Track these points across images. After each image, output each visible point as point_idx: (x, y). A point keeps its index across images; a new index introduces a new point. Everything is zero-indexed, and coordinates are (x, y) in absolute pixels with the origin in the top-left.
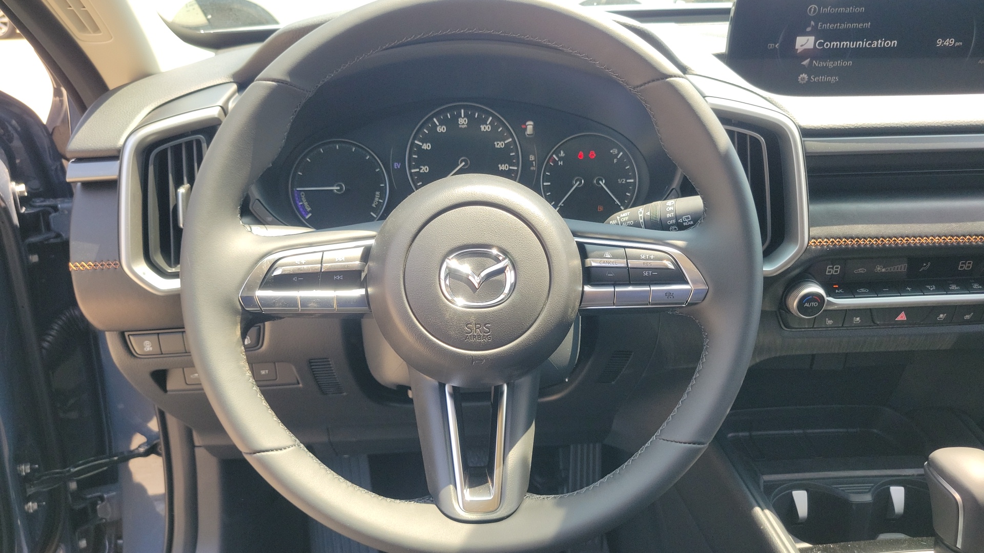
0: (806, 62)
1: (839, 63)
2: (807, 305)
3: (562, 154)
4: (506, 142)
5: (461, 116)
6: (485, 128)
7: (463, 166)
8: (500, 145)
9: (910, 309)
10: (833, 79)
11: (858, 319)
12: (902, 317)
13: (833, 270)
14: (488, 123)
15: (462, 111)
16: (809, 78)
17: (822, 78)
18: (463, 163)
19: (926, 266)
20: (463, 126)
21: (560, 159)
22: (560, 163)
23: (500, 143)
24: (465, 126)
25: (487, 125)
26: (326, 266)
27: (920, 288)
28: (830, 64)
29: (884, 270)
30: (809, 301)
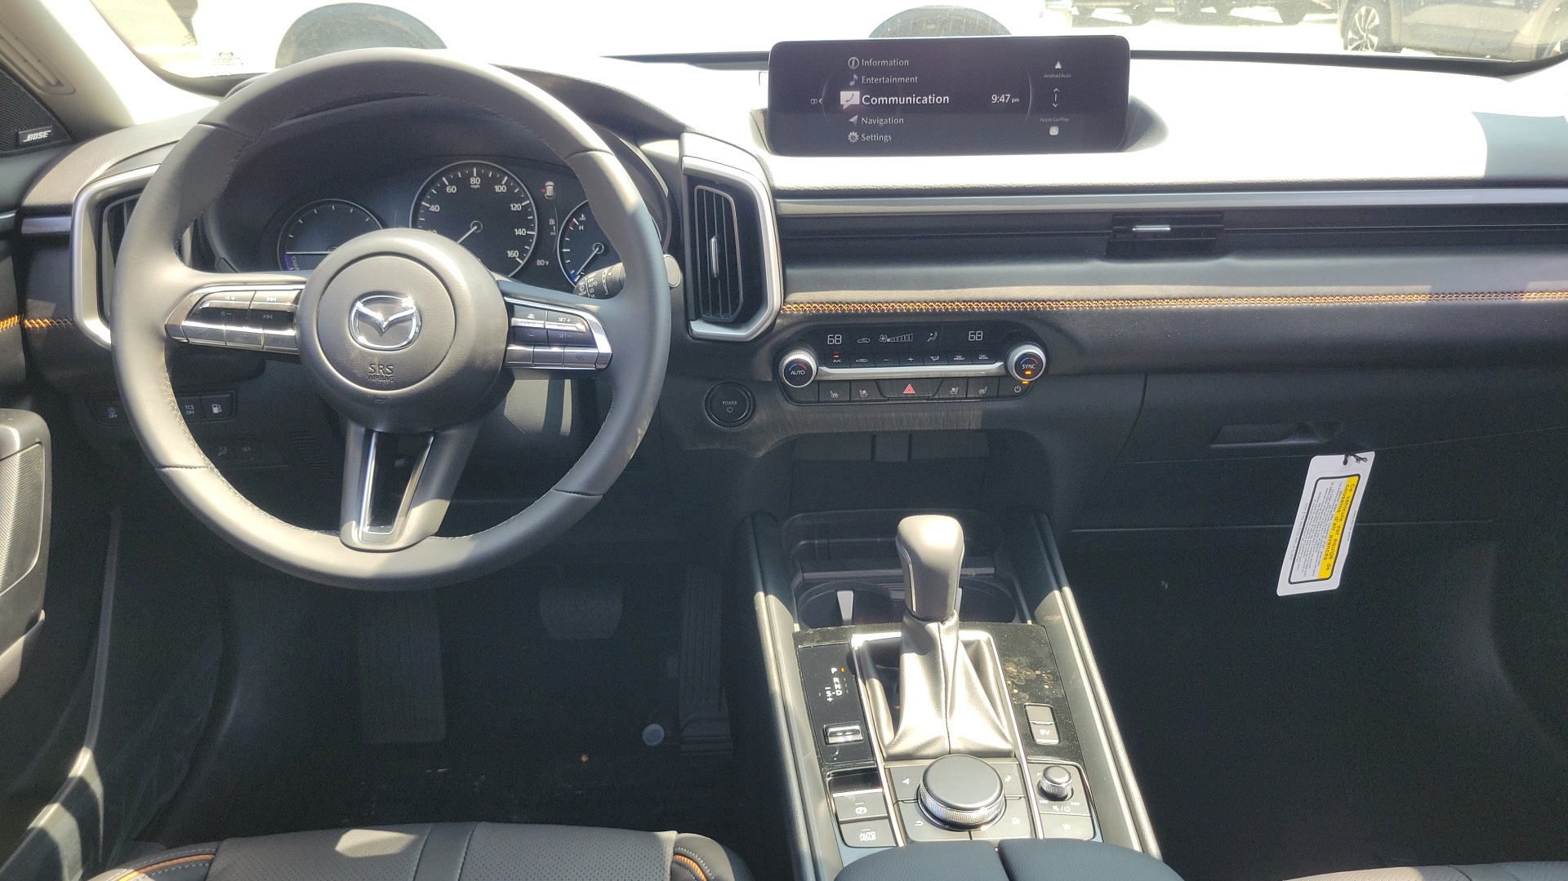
0: (854, 119)
1: (889, 121)
2: (793, 373)
3: (583, 218)
4: (523, 204)
5: (472, 176)
6: (500, 189)
7: (476, 230)
8: (516, 207)
9: (915, 381)
10: (886, 138)
11: (864, 392)
12: (909, 390)
13: (835, 340)
14: (503, 183)
15: (475, 170)
16: (860, 137)
17: (875, 137)
18: (476, 227)
19: (933, 337)
20: (476, 187)
21: (580, 222)
22: (581, 228)
23: (516, 206)
24: (478, 186)
25: (502, 185)
26: (255, 305)
27: (923, 359)
28: (881, 122)
29: (889, 340)
30: (795, 369)
